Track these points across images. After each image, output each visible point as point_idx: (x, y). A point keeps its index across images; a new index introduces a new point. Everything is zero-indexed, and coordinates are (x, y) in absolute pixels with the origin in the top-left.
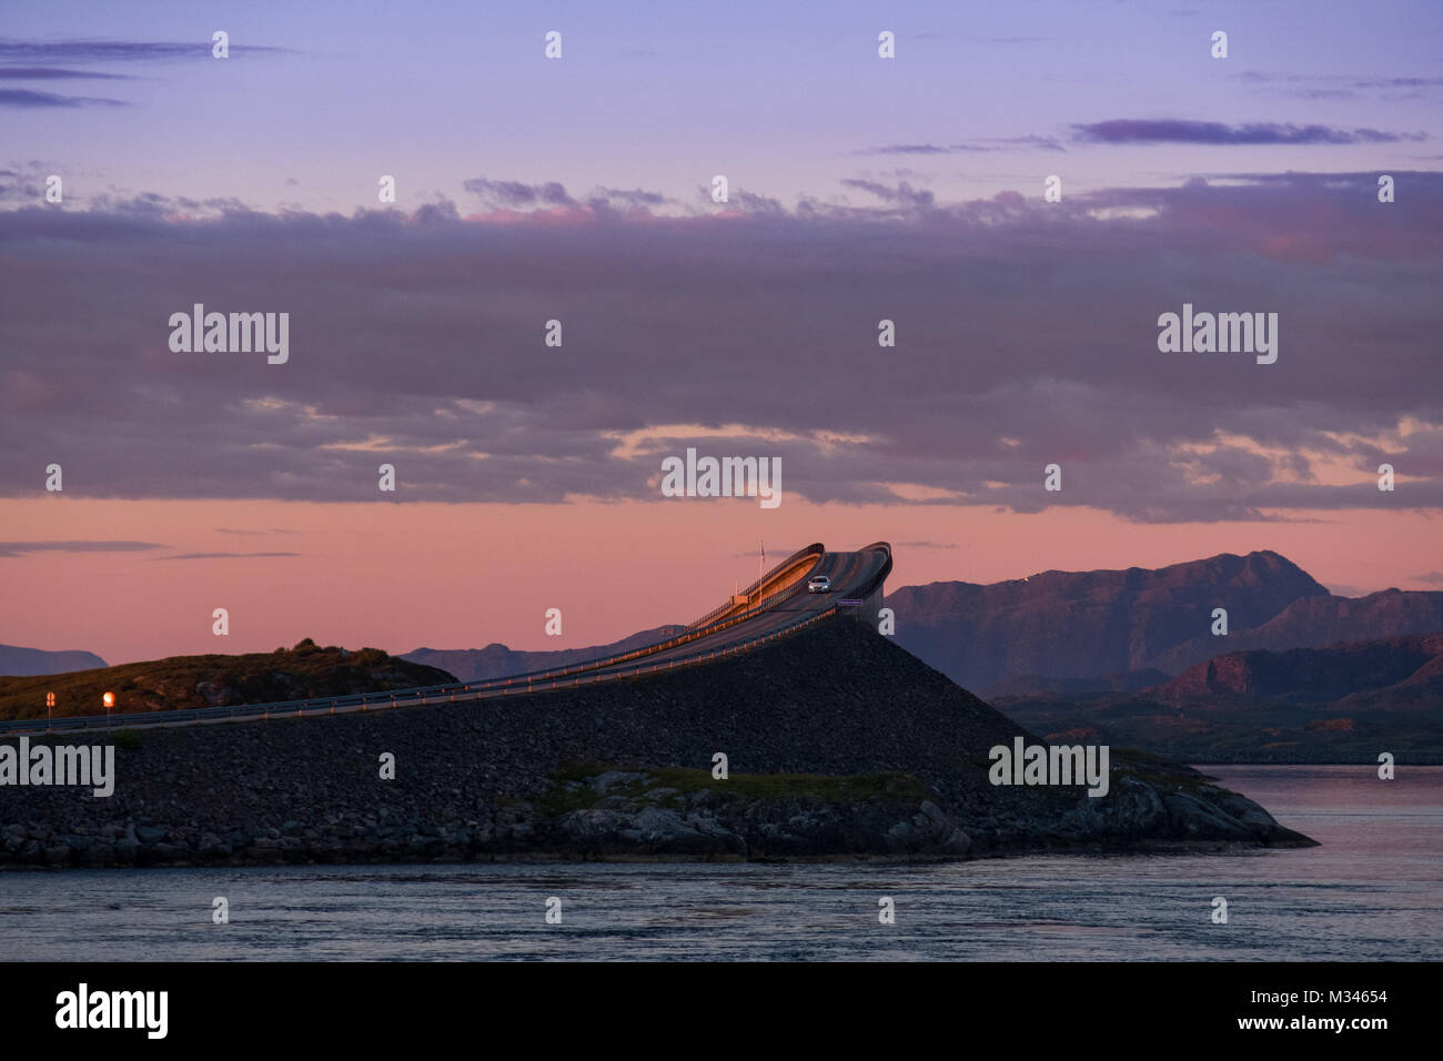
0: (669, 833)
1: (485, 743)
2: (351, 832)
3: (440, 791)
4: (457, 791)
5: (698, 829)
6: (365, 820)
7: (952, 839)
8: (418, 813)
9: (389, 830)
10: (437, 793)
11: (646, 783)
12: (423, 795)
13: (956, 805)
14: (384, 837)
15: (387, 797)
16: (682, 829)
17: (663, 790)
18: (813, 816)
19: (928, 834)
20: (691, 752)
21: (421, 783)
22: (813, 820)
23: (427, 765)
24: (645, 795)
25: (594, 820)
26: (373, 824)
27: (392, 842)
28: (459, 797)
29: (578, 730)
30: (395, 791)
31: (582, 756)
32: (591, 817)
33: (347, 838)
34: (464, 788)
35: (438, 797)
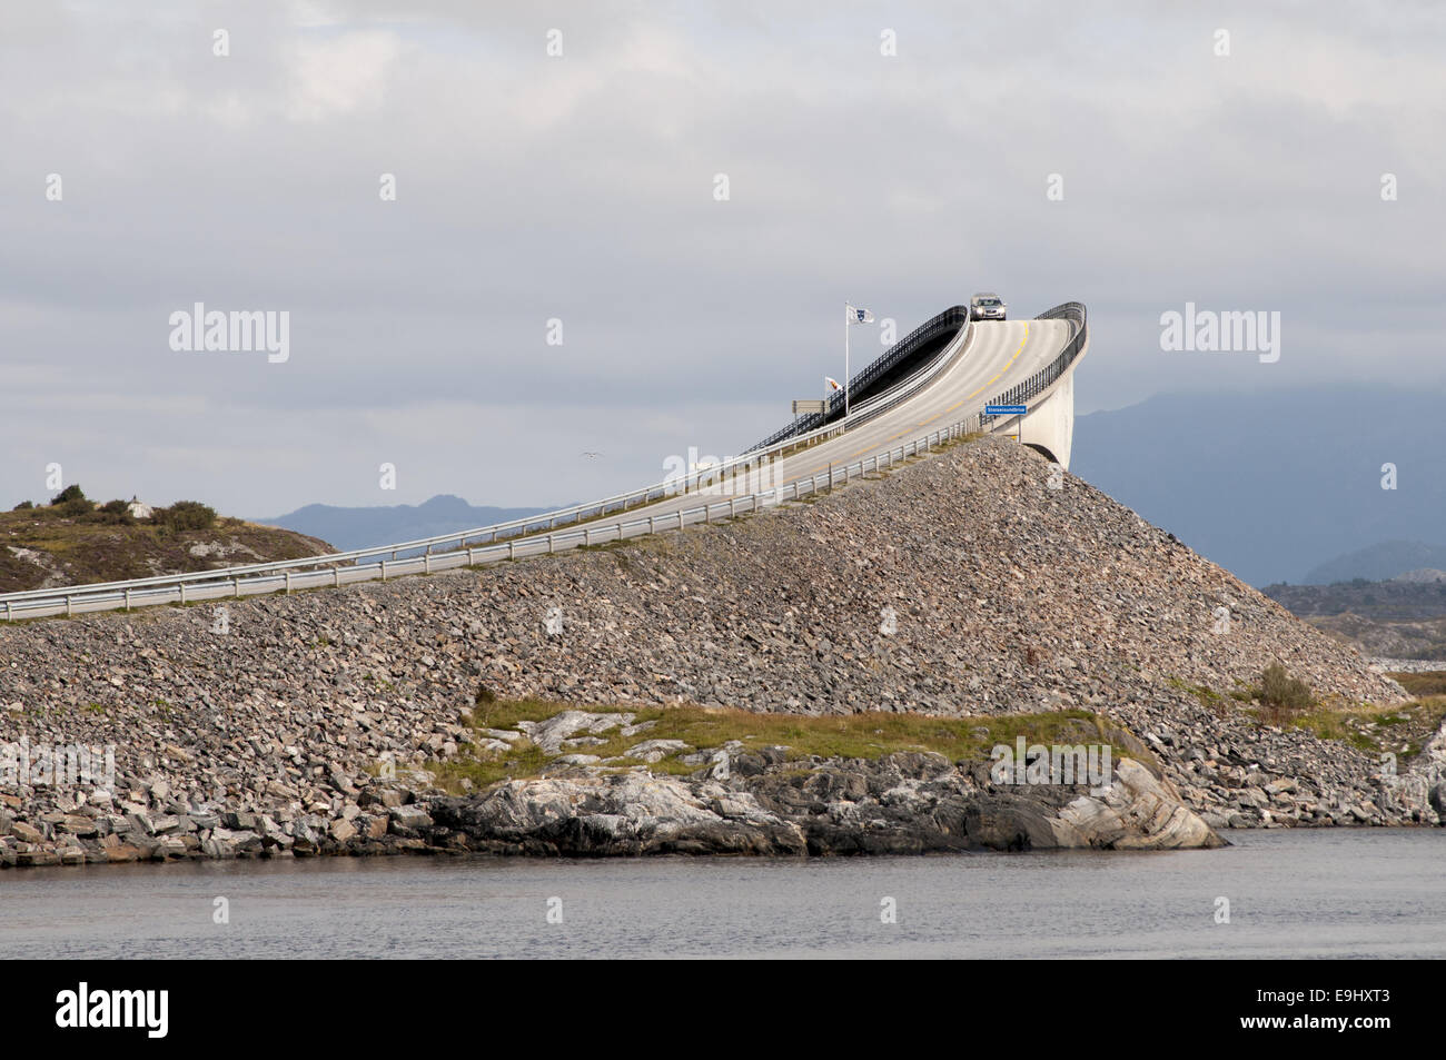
0: (670, 820)
1: (345, 665)
2: (99, 827)
3: (263, 751)
4: (293, 750)
5: (719, 812)
6: (125, 804)
7: (1173, 827)
8: (223, 790)
9: (170, 822)
10: (258, 754)
11: (630, 731)
12: (231, 757)
13: (1191, 766)
14: (159, 833)
15: (166, 762)
16: (693, 811)
17: (661, 743)
18: (924, 788)
19: (1130, 819)
20: (714, 677)
21: (230, 735)
22: (925, 794)
23: (240, 706)
24: (628, 753)
25: (536, 800)
26: (142, 811)
27: (174, 842)
28: (298, 760)
29: (511, 639)
30: (181, 751)
31: (518, 686)
32: (532, 793)
33: (94, 836)
34: (305, 745)
35: (260, 762)
